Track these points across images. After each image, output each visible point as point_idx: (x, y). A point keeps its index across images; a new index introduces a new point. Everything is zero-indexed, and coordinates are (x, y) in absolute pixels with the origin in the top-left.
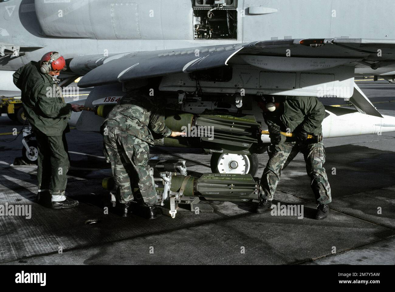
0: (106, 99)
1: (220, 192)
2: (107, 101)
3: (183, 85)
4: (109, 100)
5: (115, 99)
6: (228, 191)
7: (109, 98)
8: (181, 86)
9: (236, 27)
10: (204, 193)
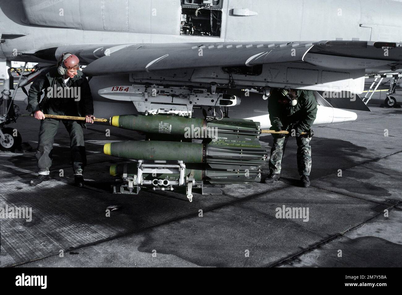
0: (113, 88)
1: (228, 176)
2: (115, 90)
3: (216, 78)
4: (117, 89)
5: (124, 89)
6: (235, 175)
7: (117, 88)
8: (214, 78)
9: (220, 26)
10: (213, 178)
